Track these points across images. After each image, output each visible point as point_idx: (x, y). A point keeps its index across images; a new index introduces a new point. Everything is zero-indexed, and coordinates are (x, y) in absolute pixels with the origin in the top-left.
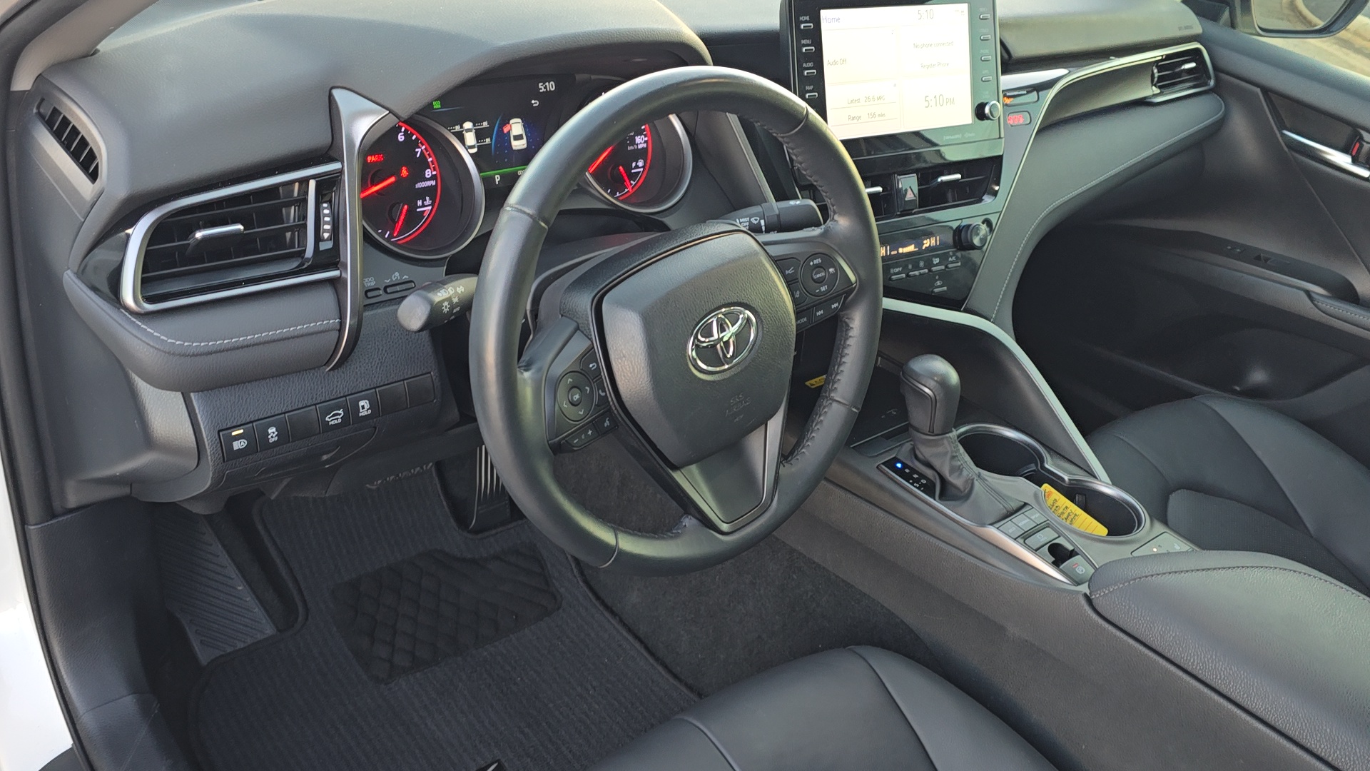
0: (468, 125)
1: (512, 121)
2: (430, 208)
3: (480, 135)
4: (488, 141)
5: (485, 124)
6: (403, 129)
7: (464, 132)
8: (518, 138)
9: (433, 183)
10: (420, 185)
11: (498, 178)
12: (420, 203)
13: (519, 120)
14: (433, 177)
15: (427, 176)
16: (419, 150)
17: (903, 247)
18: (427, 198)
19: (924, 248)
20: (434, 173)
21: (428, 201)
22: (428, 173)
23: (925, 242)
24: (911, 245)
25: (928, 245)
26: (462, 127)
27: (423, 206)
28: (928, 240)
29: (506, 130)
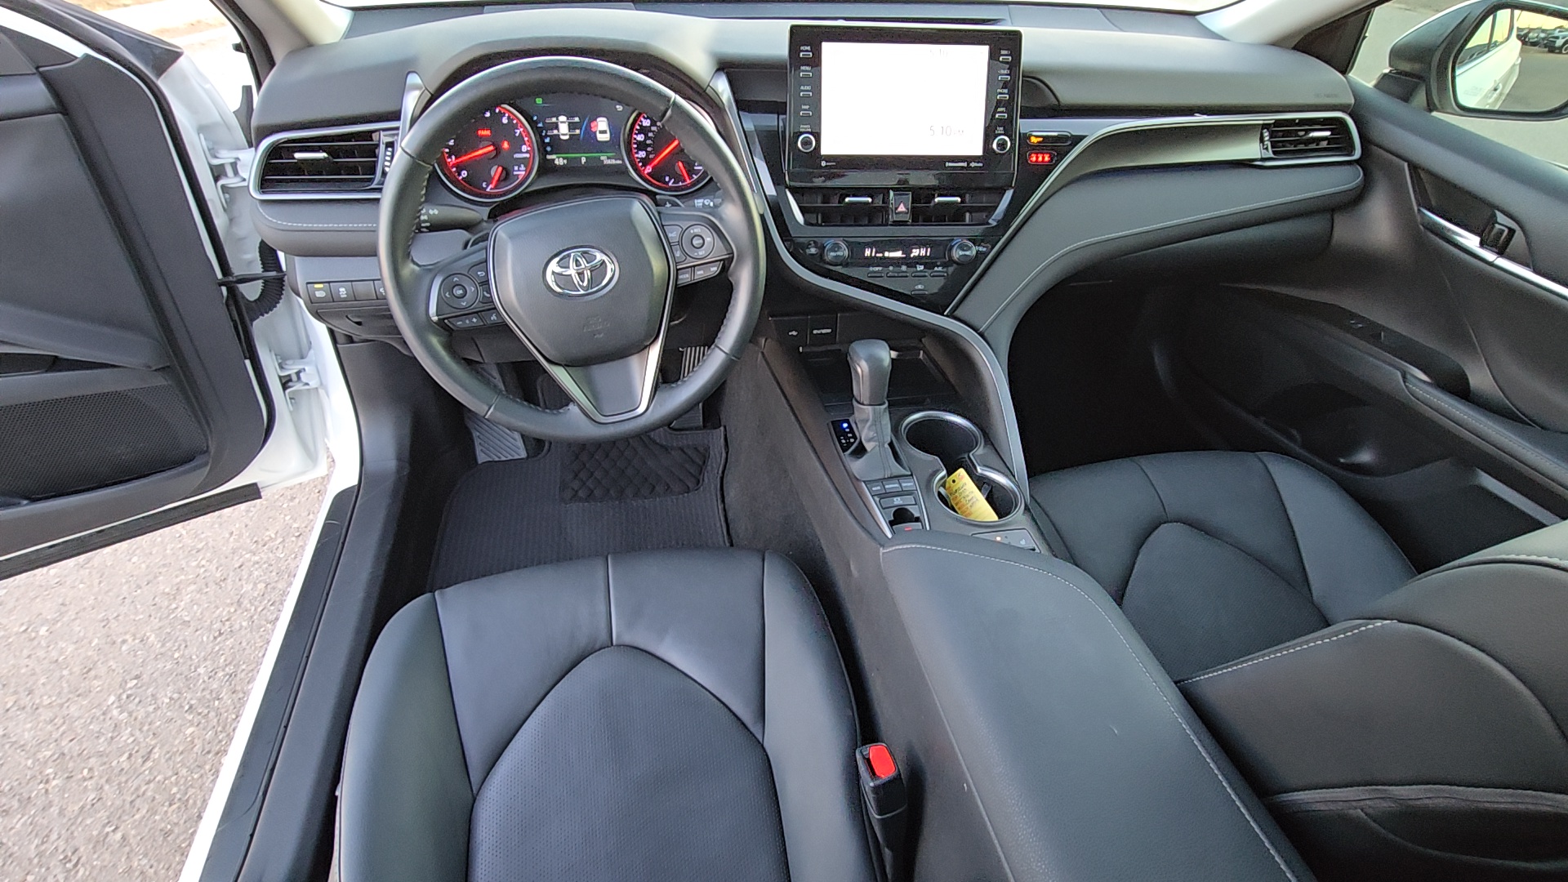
0: (562, 118)
1: (599, 119)
2: (523, 173)
3: (572, 126)
4: (578, 132)
5: (577, 119)
6: (507, 115)
7: (559, 124)
8: (604, 132)
9: (528, 155)
10: (517, 156)
11: (584, 160)
12: (516, 168)
13: (605, 119)
14: (527, 152)
15: (523, 150)
16: (518, 131)
17: (889, 251)
18: (522, 166)
19: (912, 256)
20: (529, 149)
21: (523, 168)
22: (524, 148)
23: (914, 250)
24: (899, 250)
25: (917, 254)
26: (557, 119)
27: (519, 170)
28: (918, 250)
29: (593, 125)
